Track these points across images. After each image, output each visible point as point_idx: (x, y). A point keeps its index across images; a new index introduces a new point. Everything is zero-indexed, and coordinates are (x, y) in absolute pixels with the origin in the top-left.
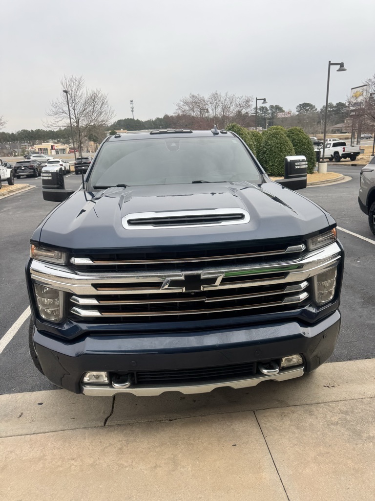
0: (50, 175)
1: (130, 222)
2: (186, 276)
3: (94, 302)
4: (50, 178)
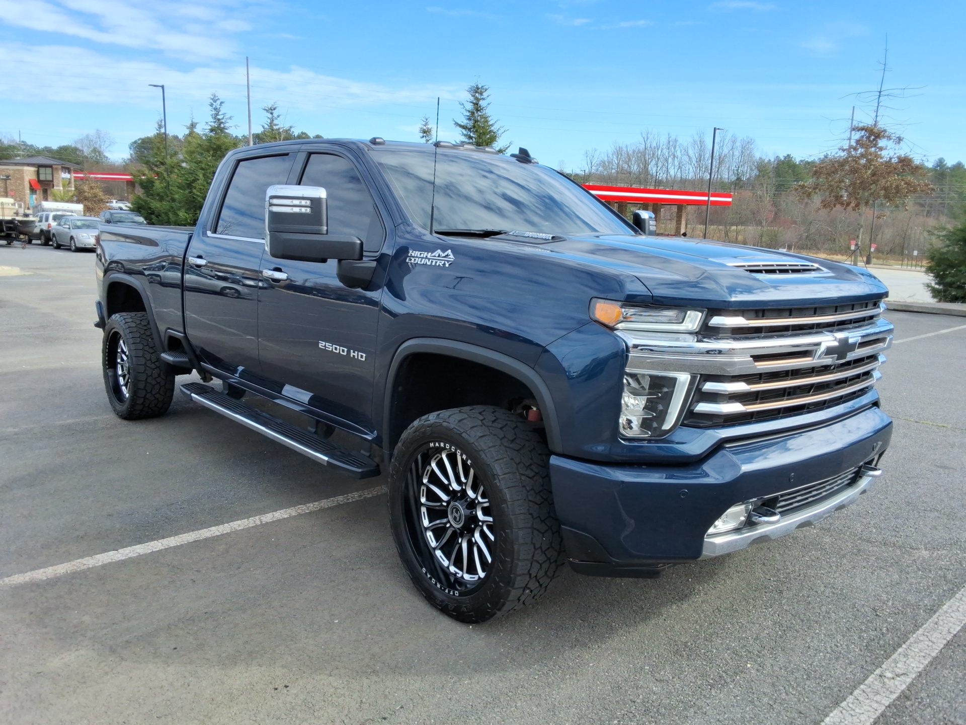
4: (308, 210)
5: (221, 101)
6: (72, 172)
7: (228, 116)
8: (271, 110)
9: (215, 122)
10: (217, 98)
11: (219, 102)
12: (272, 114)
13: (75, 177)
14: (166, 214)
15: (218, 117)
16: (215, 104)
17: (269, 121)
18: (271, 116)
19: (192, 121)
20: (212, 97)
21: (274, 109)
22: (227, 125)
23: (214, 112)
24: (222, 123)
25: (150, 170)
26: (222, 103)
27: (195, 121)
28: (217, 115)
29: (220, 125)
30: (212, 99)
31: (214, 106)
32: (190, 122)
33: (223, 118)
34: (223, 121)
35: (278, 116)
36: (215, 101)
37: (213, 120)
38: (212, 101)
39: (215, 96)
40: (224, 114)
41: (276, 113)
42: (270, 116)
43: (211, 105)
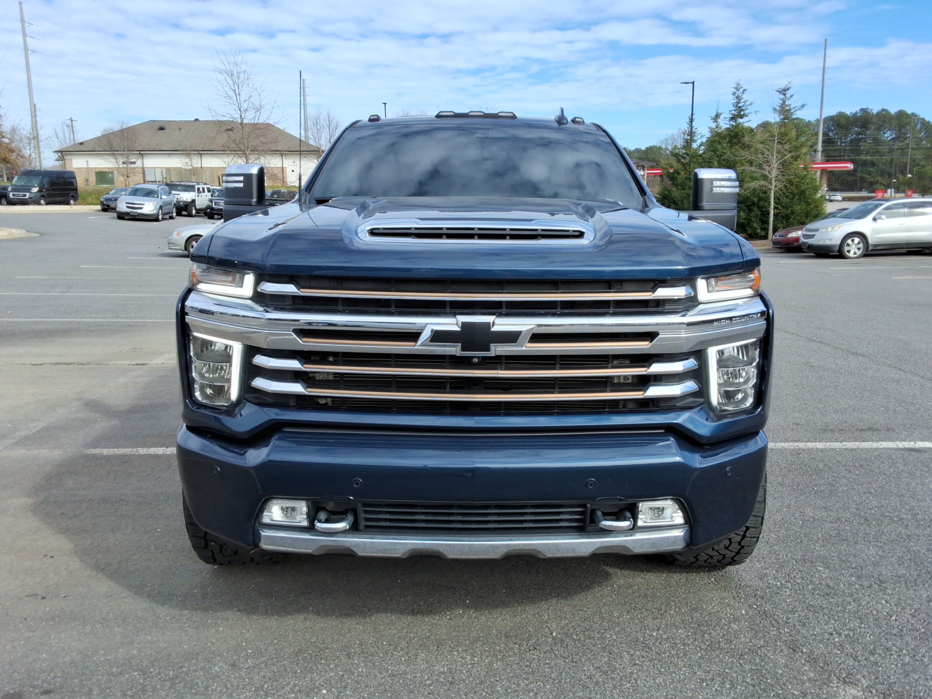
0: (241, 178)
1: (373, 233)
2: (464, 325)
3: (294, 364)
4: (241, 185)
5: (744, 88)
6: (646, 169)
7: (748, 103)
8: (784, 91)
9: (735, 110)
10: (740, 86)
11: (741, 90)
12: (784, 95)
13: (648, 173)
14: (682, 201)
15: (740, 105)
16: (738, 92)
17: (781, 102)
18: (784, 96)
19: (717, 112)
20: (736, 86)
21: (788, 90)
22: (746, 112)
23: (736, 101)
24: (743, 110)
25: (677, 162)
26: (744, 90)
27: (719, 111)
28: (738, 103)
29: (740, 112)
30: (735, 88)
31: (736, 95)
32: (715, 113)
33: (743, 106)
34: (744, 108)
35: (792, 96)
36: (738, 90)
37: (734, 108)
38: (735, 90)
39: (738, 85)
40: (745, 102)
41: (788, 94)
42: (782, 97)
43: (734, 94)
